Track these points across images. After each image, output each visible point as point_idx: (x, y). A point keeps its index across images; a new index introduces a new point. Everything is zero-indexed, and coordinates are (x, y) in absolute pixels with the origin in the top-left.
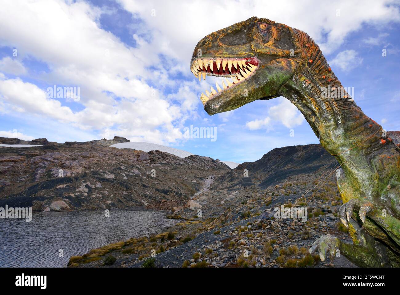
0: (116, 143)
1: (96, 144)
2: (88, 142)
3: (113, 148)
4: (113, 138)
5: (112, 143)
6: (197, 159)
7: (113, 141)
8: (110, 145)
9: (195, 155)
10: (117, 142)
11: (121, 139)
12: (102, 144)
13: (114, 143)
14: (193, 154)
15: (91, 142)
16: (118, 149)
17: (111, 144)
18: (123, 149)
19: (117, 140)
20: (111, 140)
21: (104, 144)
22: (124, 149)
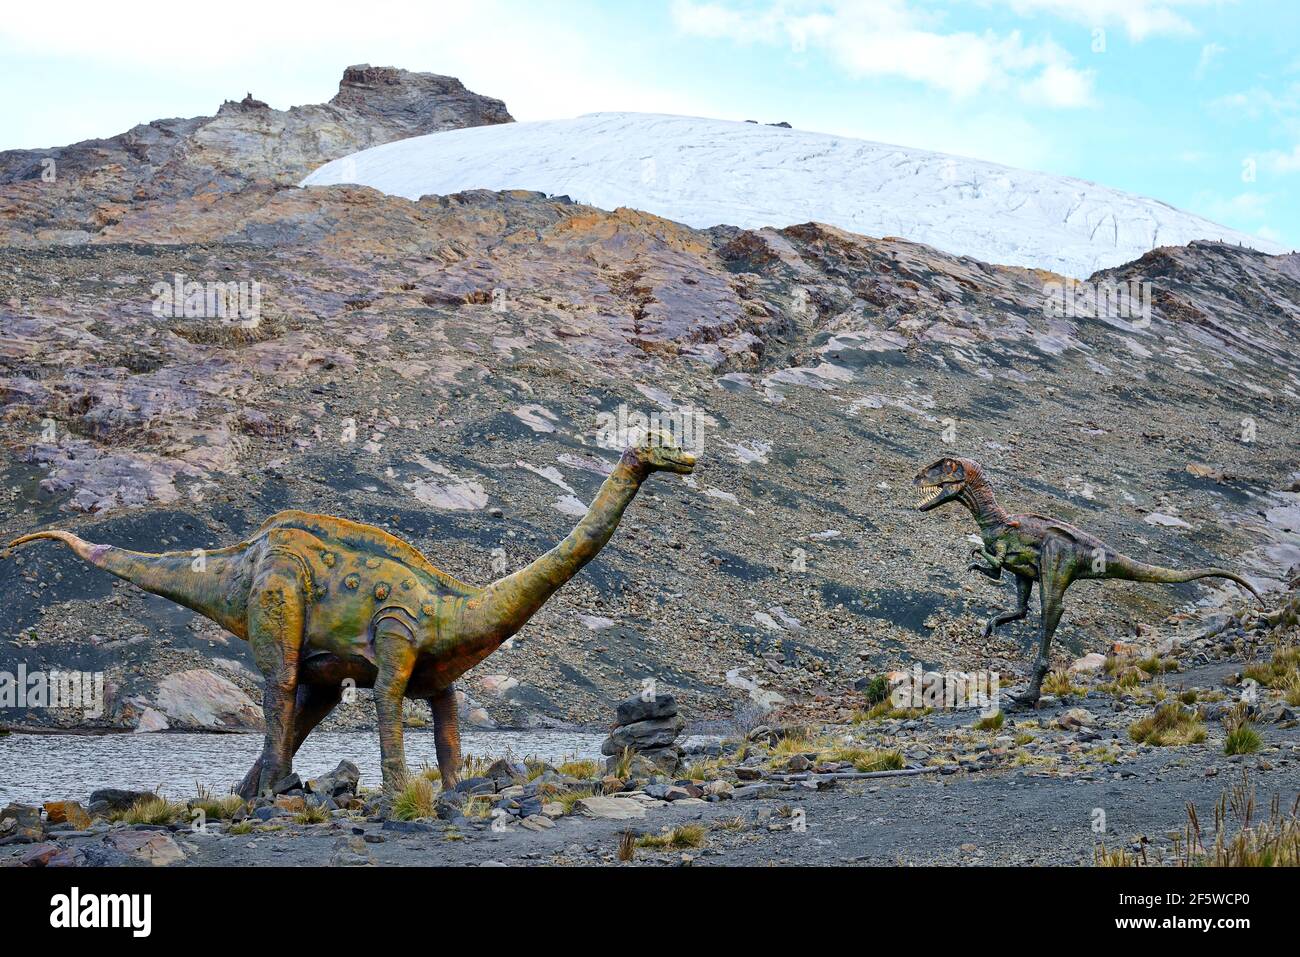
0: (371, 140)
1: (175, 165)
2: (98, 143)
3: (354, 197)
4: (336, 91)
5: (324, 137)
6: (1212, 286)
7: (337, 118)
8: (310, 167)
9: (1197, 248)
10: (378, 131)
11: (414, 95)
12: (234, 163)
13: (350, 144)
14: (1173, 237)
15: (120, 141)
16: (399, 204)
17: (317, 153)
18: (444, 201)
19: (372, 100)
20: (311, 110)
21: (255, 155)
22: (461, 198)
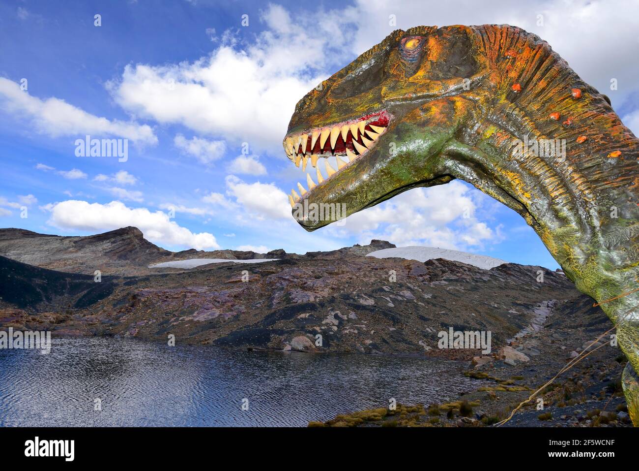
0: (375, 250)
1: (347, 253)
2: (335, 251)
3: (372, 258)
4: (370, 243)
5: (368, 250)
6: (514, 270)
7: (370, 247)
8: (366, 254)
9: (511, 264)
10: (376, 249)
11: (382, 244)
12: (355, 253)
13: (372, 251)
14: (507, 262)
15: (339, 251)
16: (379, 259)
17: (367, 252)
18: (385, 259)
19: (375, 245)
20: (367, 246)
21: (358, 252)
22: (388, 258)
